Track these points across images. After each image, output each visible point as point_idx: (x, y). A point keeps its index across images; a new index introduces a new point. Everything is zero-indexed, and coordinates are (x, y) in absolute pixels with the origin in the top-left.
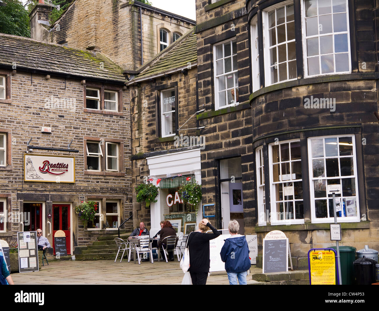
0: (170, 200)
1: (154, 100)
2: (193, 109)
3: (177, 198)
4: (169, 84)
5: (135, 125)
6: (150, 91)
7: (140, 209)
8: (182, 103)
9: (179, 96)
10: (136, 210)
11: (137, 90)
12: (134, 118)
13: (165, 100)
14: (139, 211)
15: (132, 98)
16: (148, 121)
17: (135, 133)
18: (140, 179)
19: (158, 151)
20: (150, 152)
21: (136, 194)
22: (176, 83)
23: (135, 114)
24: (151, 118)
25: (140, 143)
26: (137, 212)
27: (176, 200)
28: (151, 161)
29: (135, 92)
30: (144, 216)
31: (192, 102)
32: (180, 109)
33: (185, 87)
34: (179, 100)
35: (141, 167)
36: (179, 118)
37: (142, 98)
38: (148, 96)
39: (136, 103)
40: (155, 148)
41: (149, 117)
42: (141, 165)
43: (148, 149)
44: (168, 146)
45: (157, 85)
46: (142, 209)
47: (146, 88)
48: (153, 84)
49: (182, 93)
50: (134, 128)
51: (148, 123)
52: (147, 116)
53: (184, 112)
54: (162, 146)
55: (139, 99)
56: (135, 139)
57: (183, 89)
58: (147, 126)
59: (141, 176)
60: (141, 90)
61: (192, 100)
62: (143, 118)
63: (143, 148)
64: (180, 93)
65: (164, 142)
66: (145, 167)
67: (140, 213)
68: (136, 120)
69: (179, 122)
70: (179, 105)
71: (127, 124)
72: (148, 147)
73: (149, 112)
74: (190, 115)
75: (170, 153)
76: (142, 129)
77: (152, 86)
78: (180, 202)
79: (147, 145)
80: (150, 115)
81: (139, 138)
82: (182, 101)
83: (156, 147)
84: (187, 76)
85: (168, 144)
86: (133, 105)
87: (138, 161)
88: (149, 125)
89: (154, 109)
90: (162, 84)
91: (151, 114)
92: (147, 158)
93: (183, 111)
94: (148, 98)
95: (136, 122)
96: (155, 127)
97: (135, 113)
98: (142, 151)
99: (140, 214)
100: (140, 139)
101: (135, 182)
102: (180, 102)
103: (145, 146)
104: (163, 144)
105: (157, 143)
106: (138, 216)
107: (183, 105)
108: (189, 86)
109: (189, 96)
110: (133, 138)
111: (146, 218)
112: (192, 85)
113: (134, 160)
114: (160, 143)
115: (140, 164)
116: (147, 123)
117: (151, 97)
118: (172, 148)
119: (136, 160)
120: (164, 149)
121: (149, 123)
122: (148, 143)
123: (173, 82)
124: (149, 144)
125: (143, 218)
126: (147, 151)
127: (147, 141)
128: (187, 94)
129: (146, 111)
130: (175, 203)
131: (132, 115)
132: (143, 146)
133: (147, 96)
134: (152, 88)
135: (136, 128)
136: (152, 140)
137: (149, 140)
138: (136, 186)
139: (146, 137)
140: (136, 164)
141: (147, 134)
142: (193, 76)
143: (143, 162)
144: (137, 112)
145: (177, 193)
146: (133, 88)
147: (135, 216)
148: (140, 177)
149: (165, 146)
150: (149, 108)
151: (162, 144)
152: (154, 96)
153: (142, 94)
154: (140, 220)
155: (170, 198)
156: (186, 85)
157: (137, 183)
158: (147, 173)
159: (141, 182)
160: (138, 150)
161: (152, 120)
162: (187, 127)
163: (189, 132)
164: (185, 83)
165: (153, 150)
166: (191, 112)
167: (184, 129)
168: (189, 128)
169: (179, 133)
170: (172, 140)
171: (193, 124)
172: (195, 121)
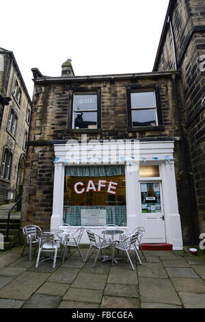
0: (79, 188)
1: (68, 97)
2: (121, 109)
3: (91, 186)
5: (36, 115)
6: (62, 90)
7: (34, 194)
9: (102, 98)
10: (29, 194)
11: (43, 88)
12: (36, 110)
13: (78, 100)
14: (32, 196)
15: (35, 93)
17: (36, 122)
18: (37, 164)
20: (57, 140)
22: (100, 88)
23: (38, 106)
24: (61, 111)
25: (42, 131)
26: (29, 197)
27: (89, 188)
28: (58, 149)
29: (41, 89)
32: (103, 108)
33: (110, 92)
35: (40, 153)
36: (102, 115)
37: (49, 94)
38: (60, 94)
39: (41, 98)
40: (64, 137)
42: (41, 151)
46: (37, 194)
47: (57, 87)
48: (66, 86)
51: (55, 115)
52: (56, 109)
53: (109, 111)
55: (45, 95)
56: (36, 127)
57: (107, 93)
58: (54, 117)
59: (40, 161)
60: (50, 89)
61: (120, 103)
62: (50, 110)
63: (46, 136)
65: (79, 133)
66: (46, 153)
68: (38, 111)
69: (102, 118)
72: (52, 136)
73: (59, 107)
74: (118, 114)
76: (46, 119)
77: (64, 87)
78: (95, 190)
79: (52, 133)
80: (59, 109)
81: (41, 127)
82: (107, 102)
83: (66, 137)
84: (113, 84)
86: (36, 99)
87: (37, 147)
88: (57, 117)
89: (67, 105)
90: (80, 87)
91: (62, 108)
92: (53, 145)
93: (108, 109)
94: (58, 95)
95: (39, 113)
96: (66, 119)
98: (43, 138)
99: (34, 198)
100: (43, 128)
101: (29, 166)
102: (103, 102)
103: (50, 134)
104: (76, 135)
105: (67, 133)
106: (31, 200)
107: (107, 105)
108: (116, 92)
109: (116, 99)
110: (33, 125)
112: (121, 92)
113: (31, 146)
114: (72, 134)
117: (63, 95)
119: (34, 146)
120: (77, 139)
121: (57, 115)
123: (95, 86)
124: (55, 133)
125: (39, 203)
126: (52, 139)
127: (52, 130)
128: (113, 98)
129: (55, 105)
130: (88, 190)
131: (34, 107)
135: (37, 118)
136: (60, 130)
137: (56, 130)
138: (31, 170)
139: (52, 127)
140: (33, 150)
141: (53, 124)
142: (122, 85)
143: (45, 148)
144: (42, 105)
145: (91, 182)
146: (38, 85)
147: (26, 200)
148: (37, 162)
150: (59, 103)
153: (50, 91)
155: (79, 185)
156: (112, 91)
158: (50, 159)
159: (40, 167)
160: (38, 137)
161: (61, 113)
162: (113, 123)
163: (116, 127)
164: (109, 89)
165: (61, 139)
166: (120, 112)
167: (109, 124)
168: (116, 124)
169: (102, 127)
170: (92, 132)
171: (122, 121)
172: (125, 119)
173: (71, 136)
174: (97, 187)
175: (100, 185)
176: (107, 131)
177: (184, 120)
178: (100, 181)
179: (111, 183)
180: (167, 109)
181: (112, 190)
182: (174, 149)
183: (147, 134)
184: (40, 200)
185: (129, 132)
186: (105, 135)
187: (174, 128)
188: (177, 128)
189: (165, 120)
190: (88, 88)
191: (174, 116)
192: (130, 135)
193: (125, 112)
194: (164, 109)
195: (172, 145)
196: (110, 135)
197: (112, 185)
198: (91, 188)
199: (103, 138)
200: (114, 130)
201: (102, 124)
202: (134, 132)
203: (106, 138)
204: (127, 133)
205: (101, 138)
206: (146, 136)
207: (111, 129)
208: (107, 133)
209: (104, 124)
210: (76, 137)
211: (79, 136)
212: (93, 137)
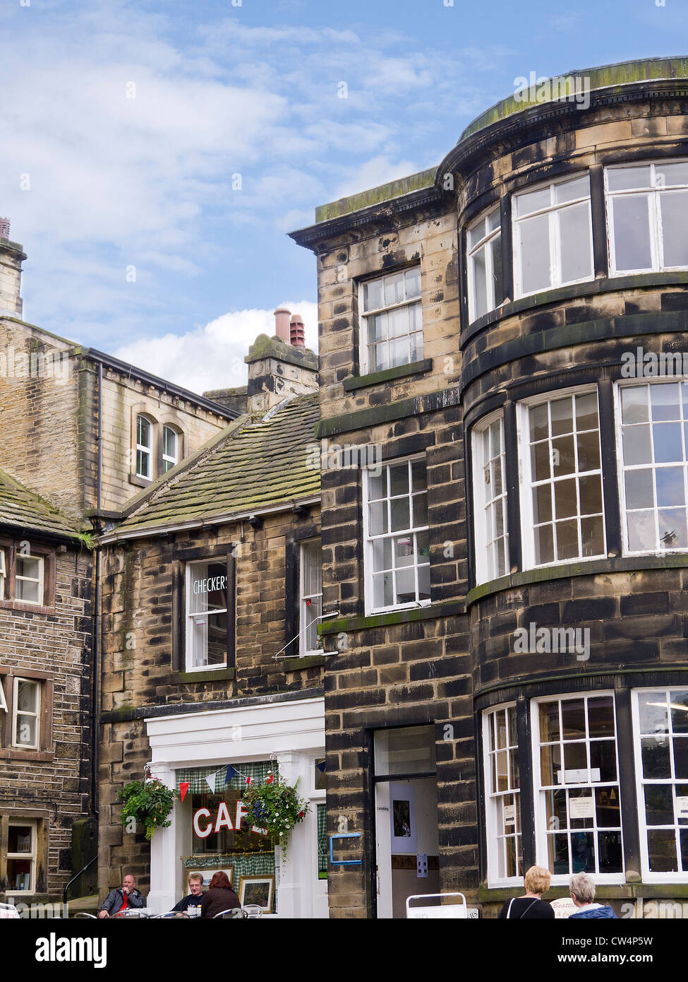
0: (203, 822)
1: (171, 583)
2: (275, 608)
3: (223, 818)
4: (212, 548)
5: (113, 639)
6: (158, 562)
7: (120, 843)
8: (245, 592)
9: (238, 576)
10: (110, 844)
11: (121, 559)
13: (197, 583)
14: (116, 848)
15: (107, 576)
16: (151, 632)
17: (113, 659)
18: (122, 770)
19: (175, 703)
20: (154, 705)
21: (110, 806)
22: (230, 547)
23: (114, 614)
24: (159, 625)
25: (126, 682)
26: (111, 851)
27: (219, 823)
28: (155, 727)
29: (118, 561)
30: (130, 860)
31: (274, 593)
32: (239, 607)
33: (254, 557)
34: (238, 586)
35: (127, 742)
36: (236, 629)
37: (134, 576)
38: (154, 573)
39: (118, 588)
40: (167, 697)
41: (154, 622)
42: (126, 737)
43: (148, 698)
44: (205, 694)
45: (179, 548)
46: (124, 843)
47: (149, 554)
48: (166, 546)
49: (247, 569)
50: (112, 646)
51: (149, 638)
52: (149, 619)
53: (250, 615)
54: (187, 691)
55: (126, 579)
56: (114, 672)
57: (248, 561)
58: (147, 643)
59: (126, 761)
60: (134, 558)
61: (273, 588)
62: (138, 623)
63: (134, 696)
64: (240, 571)
65: (194, 683)
66: (137, 741)
67: (119, 853)
68: (116, 627)
69: (237, 638)
70: (237, 597)
71: (62, 634)
72: (146, 693)
73: (155, 611)
74: (268, 622)
75: (212, 709)
77: (163, 550)
78: (230, 827)
79: (146, 688)
80: (155, 617)
81: (124, 672)
82: (247, 589)
83: (172, 695)
84: (259, 533)
85: (205, 687)
86: (109, 592)
87: (119, 727)
88: (154, 642)
89: (169, 605)
90: (193, 547)
91: (160, 616)
92: (145, 720)
93: (248, 611)
94: (151, 578)
95: (118, 632)
96: (169, 646)
97: (113, 611)
98: (129, 702)
99: (120, 855)
100: (127, 673)
101: (107, 777)
102: (240, 590)
103: (141, 690)
104: (189, 688)
105: (172, 685)
106: (114, 860)
107: (248, 599)
108: (266, 555)
109: (264, 577)
111: (137, 865)
112: (275, 553)
113: (108, 723)
114: (182, 685)
115: (126, 733)
116: (147, 635)
117: (160, 575)
118: (214, 698)
119: (113, 723)
120: (192, 699)
121: (152, 636)
122: (147, 684)
123: (222, 543)
124: (150, 687)
125: (128, 865)
126: (145, 704)
127: (145, 678)
128: (259, 573)
129: (147, 608)
130: (217, 829)
131: (107, 617)
132: (134, 691)
133: (149, 574)
134: (164, 555)
135: (116, 648)
136: (159, 676)
137: (151, 677)
138: (111, 786)
139: (145, 670)
140: (113, 733)
141: (146, 663)
142: (278, 532)
143: (134, 729)
144: (121, 608)
145: (223, 807)
146: (111, 551)
147: (106, 860)
148: (122, 764)
149: (197, 692)
150: (154, 601)
151: (187, 687)
152: (168, 573)
153: (135, 566)
154: (119, 869)
155: (203, 816)
156: (258, 552)
157: (114, 780)
158: (142, 755)
159: (126, 778)
160: (119, 698)
161: (161, 630)
162: (258, 650)
163: (263, 662)
164: (254, 547)
165: (162, 700)
166: (270, 616)
167: (249, 653)
168: (263, 652)
169: (236, 663)
170: (217, 679)
171: (276, 643)
172: (280, 636)
173: (182, 691)
174: (234, 823)
175: (240, 814)
176: (246, 673)
178: (239, 805)
184: (129, 857)
185: (287, 673)
186: (242, 685)
190: (208, 551)
192: (290, 680)
196: (251, 683)
198: (223, 823)
199: (239, 691)
200: (259, 668)
201: (236, 656)
202: (297, 672)
203: (244, 692)
204: (283, 674)
205: (235, 694)
206: (321, 680)
207: (253, 667)
208: (246, 679)
209: (241, 653)
210: (190, 694)
211: (195, 691)
212: (220, 692)
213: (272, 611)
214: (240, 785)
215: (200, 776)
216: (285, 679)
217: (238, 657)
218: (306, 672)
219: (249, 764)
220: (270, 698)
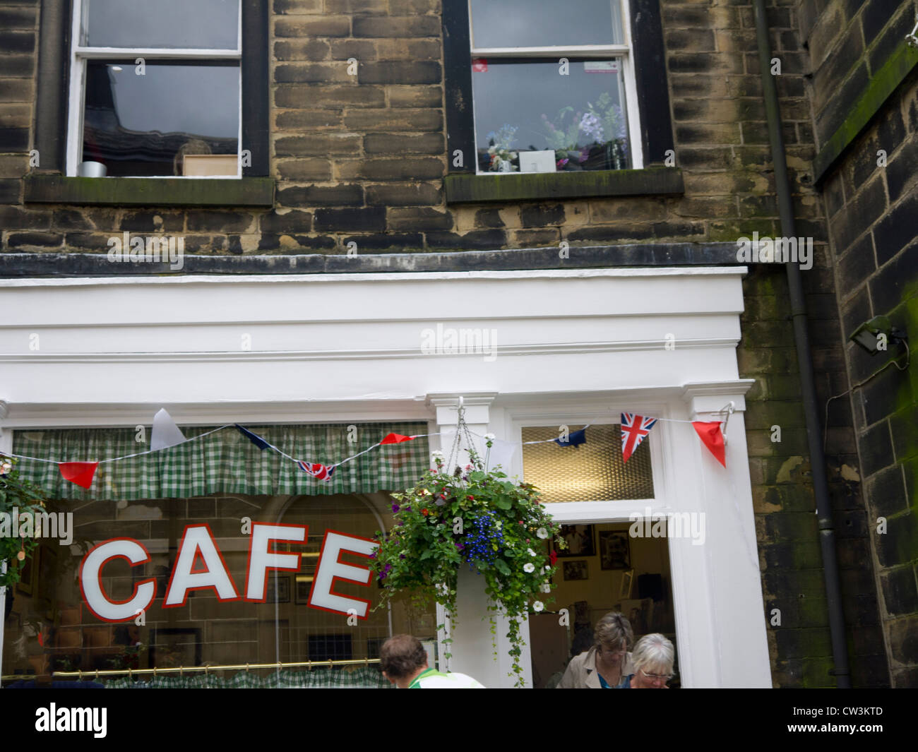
2: (403, 56)
3: (199, 564)
8: (302, 11)
19: (39, 251)
27: (183, 581)
31: (399, 22)
36: (273, 90)
40: (7, 233)
53: (322, 64)
54: (87, 227)
65: (116, 206)
69: (275, 111)
70: (274, 19)
74: (383, 83)
78: (226, 591)
83: (26, 230)
104: (94, 218)
105: (32, 205)
114: (66, 210)
118: (192, 249)
120: (104, 247)
130: (176, 596)
145: (197, 538)
149: (124, 229)
151: (85, 214)
162: (350, 146)
163: (367, 174)
166: (391, 72)
167: (321, 150)
168: (368, 152)
169: (274, 170)
170: (206, 201)
171: (411, 134)
172: (426, 120)
173: (63, 221)
174: (240, 584)
175: (261, 561)
176: (308, 196)
177: (807, 135)
178: (263, 534)
179: (335, 543)
180: (699, 64)
181: (340, 587)
182: (746, 320)
183: (574, 221)
185: (453, 205)
186: (296, 226)
187: (745, 186)
188: (762, 185)
189: (687, 135)
191: (746, 110)
192: (465, 224)
193: (426, 75)
194: (677, 65)
195: (731, 296)
196: (326, 221)
197: (346, 557)
198: (200, 580)
199: (285, 239)
200: (358, 190)
201: (273, 152)
202: (489, 207)
203: (304, 241)
204: (441, 209)
205: (269, 243)
206: (565, 232)
207: (334, 184)
208: (311, 210)
209: (286, 148)
210: (96, 234)
211: (117, 226)
212: (212, 235)
213: (398, 62)
214: (265, 483)
215: (109, 452)
216: (448, 221)
217: (279, 156)
218: (517, 210)
219: (299, 429)
220: (403, 258)
